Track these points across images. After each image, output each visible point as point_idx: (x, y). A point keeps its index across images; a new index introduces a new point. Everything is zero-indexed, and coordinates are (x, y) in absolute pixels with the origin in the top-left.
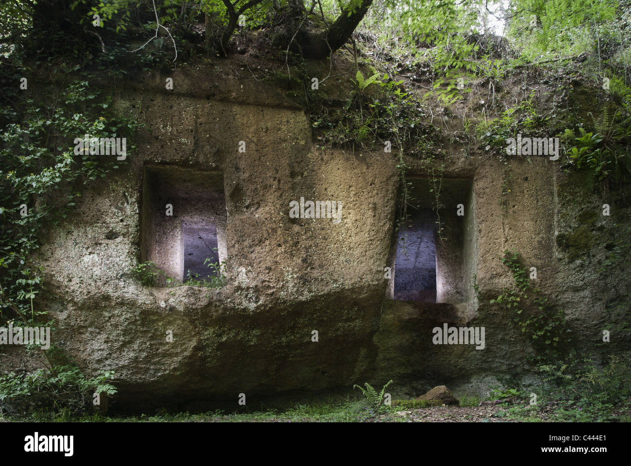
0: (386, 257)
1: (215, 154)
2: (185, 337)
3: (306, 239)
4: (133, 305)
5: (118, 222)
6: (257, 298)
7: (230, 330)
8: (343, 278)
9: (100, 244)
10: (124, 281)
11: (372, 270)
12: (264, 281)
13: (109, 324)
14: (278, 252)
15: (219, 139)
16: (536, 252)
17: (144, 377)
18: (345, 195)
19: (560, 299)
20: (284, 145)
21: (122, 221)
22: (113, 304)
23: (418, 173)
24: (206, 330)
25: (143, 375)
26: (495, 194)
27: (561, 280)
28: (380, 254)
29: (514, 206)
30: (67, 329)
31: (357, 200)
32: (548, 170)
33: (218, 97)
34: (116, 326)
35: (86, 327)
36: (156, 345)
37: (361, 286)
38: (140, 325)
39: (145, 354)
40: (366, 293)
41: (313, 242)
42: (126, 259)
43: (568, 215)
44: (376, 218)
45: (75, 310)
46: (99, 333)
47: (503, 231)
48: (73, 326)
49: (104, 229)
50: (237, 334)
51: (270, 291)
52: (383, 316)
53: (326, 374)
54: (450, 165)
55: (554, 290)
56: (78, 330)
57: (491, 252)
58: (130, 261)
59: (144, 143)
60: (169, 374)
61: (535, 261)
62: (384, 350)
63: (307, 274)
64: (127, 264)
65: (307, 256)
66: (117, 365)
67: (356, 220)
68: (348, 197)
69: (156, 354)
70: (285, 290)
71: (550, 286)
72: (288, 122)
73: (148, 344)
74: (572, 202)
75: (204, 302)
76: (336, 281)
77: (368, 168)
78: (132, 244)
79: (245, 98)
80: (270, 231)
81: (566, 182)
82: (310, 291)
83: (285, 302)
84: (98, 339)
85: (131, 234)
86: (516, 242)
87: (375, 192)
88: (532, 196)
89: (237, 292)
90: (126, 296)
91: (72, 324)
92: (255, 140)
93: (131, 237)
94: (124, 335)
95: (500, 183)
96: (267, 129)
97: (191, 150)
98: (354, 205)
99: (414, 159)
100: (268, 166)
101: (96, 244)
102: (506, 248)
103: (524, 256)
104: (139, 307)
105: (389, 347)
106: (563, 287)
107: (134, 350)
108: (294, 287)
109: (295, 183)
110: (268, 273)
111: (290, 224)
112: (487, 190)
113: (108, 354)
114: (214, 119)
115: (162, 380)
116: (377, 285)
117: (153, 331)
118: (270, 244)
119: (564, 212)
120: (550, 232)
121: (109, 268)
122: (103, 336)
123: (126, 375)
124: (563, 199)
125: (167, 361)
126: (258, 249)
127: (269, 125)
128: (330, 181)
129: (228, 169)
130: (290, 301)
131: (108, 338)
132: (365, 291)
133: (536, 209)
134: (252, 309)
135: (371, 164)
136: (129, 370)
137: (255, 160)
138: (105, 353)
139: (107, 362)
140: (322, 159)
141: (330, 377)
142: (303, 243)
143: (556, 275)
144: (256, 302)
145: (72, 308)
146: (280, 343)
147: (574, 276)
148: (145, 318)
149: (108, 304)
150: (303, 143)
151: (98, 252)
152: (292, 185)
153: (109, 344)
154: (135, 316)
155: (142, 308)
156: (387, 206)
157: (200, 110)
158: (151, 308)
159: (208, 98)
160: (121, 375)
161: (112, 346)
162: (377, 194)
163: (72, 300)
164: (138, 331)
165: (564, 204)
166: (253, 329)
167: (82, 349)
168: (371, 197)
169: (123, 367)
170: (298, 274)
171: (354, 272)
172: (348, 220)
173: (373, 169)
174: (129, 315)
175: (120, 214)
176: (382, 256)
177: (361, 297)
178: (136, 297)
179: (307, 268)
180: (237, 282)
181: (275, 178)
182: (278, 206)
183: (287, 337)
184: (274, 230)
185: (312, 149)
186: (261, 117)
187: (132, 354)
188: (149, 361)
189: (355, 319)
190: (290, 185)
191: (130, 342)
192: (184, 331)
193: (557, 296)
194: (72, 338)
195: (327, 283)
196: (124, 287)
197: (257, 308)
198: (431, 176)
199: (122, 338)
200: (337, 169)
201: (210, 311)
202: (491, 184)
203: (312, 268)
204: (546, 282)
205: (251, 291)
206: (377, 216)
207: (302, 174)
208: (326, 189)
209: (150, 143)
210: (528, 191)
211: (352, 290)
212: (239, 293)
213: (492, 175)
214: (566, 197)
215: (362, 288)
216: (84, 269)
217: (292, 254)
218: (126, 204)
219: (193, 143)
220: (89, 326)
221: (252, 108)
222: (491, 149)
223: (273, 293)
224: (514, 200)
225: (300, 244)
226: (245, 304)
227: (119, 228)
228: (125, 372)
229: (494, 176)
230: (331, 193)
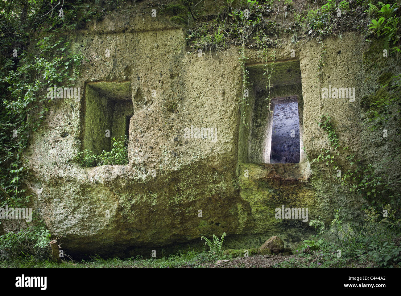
0: (234, 130)
1: (125, 69)
2: (110, 202)
3: (178, 123)
4: (75, 182)
5: (67, 125)
6: (146, 170)
7: (136, 195)
8: (200, 150)
9: (58, 141)
10: (70, 165)
11: (221, 142)
12: (148, 158)
13: (65, 195)
14: (159, 135)
15: (128, 59)
16: (347, 114)
17: (88, 232)
18: (205, 86)
19: (366, 155)
20: (168, 56)
21: (69, 124)
22: (65, 181)
23: (257, 61)
24: (121, 196)
25: (88, 231)
26: (314, 69)
27: (365, 138)
28: (228, 129)
29: (329, 77)
30: (42, 200)
31: (212, 89)
32: (357, 42)
33: (129, 30)
34: (69, 196)
35: (52, 198)
36: (93, 208)
37: (213, 156)
38: (81, 195)
39: (87, 215)
40: (218, 161)
41: (182, 124)
42: (71, 150)
43: (370, 78)
44: (225, 101)
45: (46, 187)
46: (60, 202)
47: (320, 99)
48: (45, 198)
49: (60, 131)
50: (142, 197)
51: (153, 165)
52: (240, 177)
53: (220, 225)
54: (281, 51)
55: (360, 147)
56: (48, 201)
57: (310, 118)
58: (73, 151)
59: (85, 70)
60: (104, 229)
61: (347, 122)
62: (254, 204)
63: (177, 149)
64: (71, 153)
65: (178, 136)
66: (71, 224)
67: (211, 105)
68: (207, 87)
69: (94, 215)
70: (163, 163)
71: (357, 144)
72: (171, 38)
73: (88, 208)
74: (373, 67)
75: (114, 177)
76: (195, 153)
77: (220, 64)
78: (75, 139)
79: (145, 27)
80: (154, 120)
81: (368, 50)
82: (179, 163)
83: (164, 172)
84: (60, 206)
85: (75, 132)
86: (331, 107)
87: (225, 81)
88: (344, 66)
89: (134, 167)
90: (71, 175)
91: (45, 197)
92: (150, 55)
93: (74, 134)
94: (74, 202)
95: (318, 60)
96: (158, 46)
97: (111, 70)
98: (211, 93)
99: (253, 51)
100: (156, 73)
101: (56, 141)
102: (322, 113)
103: (337, 118)
104: (78, 183)
105: (256, 202)
106: (367, 143)
107: (81, 213)
108: (168, 160)
109: (173, 82)
110: (152, 152)
111: (169, 113)
112: (308, 67)
113: (65, 217)
114: (127, 45)
115: (100, 234)
116: (225, 154)
117: (90, 199)
118: (153, 130)
119: (368, 76)
120: (359, 95)
121: (61, 157)
122: (62, 204)
123: (77, 231)
124: (366, 65)
125: (102, 220)
126: (146, 134)
127: (159, 43)
128: (195, 77)
129: (134, 78)
130: (167, 171)
131: (65, 205)
132: (217, 160)
133: (347, 77)
134: (144, 179)
135: (222, 60)
136: (79, 227)
137: (148, 70)
138: (64, 216)
139: (65, 222)
140: (190, 62)
141: (223, 227)
142: (176, 126)
143: (360, 133)
144: (146, 173)
145: (44, 186)
146: (174, 203)
147: (374, 133)
148: (84, 190)
149: (62, 181)
150: (179, 52)
151: (56, 147)
152: (171, 84)
153: (66, 210)
154: (78, 189)
155: (80, 183)
156: (233, 91)
157: (118, 41)
158: (85, 183)
159: (124, 31)
160: (74, 231)
161: (67, 211)
162: (226, 82)
163: (44, 181)
164: (82, 199)
165: (367, 70)
166: (152, 193)
167: (50, 214)
168: (222, 85)
169: (75, 225)
170: (170, 151)
171: (208, 145)
172: (206, 105)
173: (224, 64)
174: (74, 188)
175: (69, 119)
176: (229, 130)
177: (215, 164)
178: (76, 176)
179: (177, 145)
180: (133, 159)
181: (160, 81)
182: (161, 101)
183: (178, 198)
184: (157, 119)
185: (185, 56)
186: (155, 38)
187: (80, 216)
188: (91, 220)
189: (220, 181)
190: (169, 84)
191: (78, 207)
192: (108, 197)
193: (363, 152)
194: (45, 206)
195: (190, 155)
196: (70, 169)
197: (147, 178)
198: (264, 62)
199: (73, 205)
200: (199, 68)
201: (119, 182)
202: (311, 61)
203: (181, 145)
204: (353, 140)
205: (142, 165)
206: (226, 99)
207: (178, 75)
208: (192, 84)
209: (88, 69)
210: (340, 63)
211: (208, 159)
212: (135, 167)
213: (311, 54)
214: (369, 63)
215: (213, 157)
216: (49, 159)
217: (168, 136)
218: (73, 112)
219: (113, 64)
220: (55, 197)
221: (150, 33)
222: (313, 32)
223: (155, 166)
224: (329, 72)
225: (174, 127)
226: (139, 175)
227: (68, 129)
228: (76, 229)
229: (313, 54)
230: (196, 86)
